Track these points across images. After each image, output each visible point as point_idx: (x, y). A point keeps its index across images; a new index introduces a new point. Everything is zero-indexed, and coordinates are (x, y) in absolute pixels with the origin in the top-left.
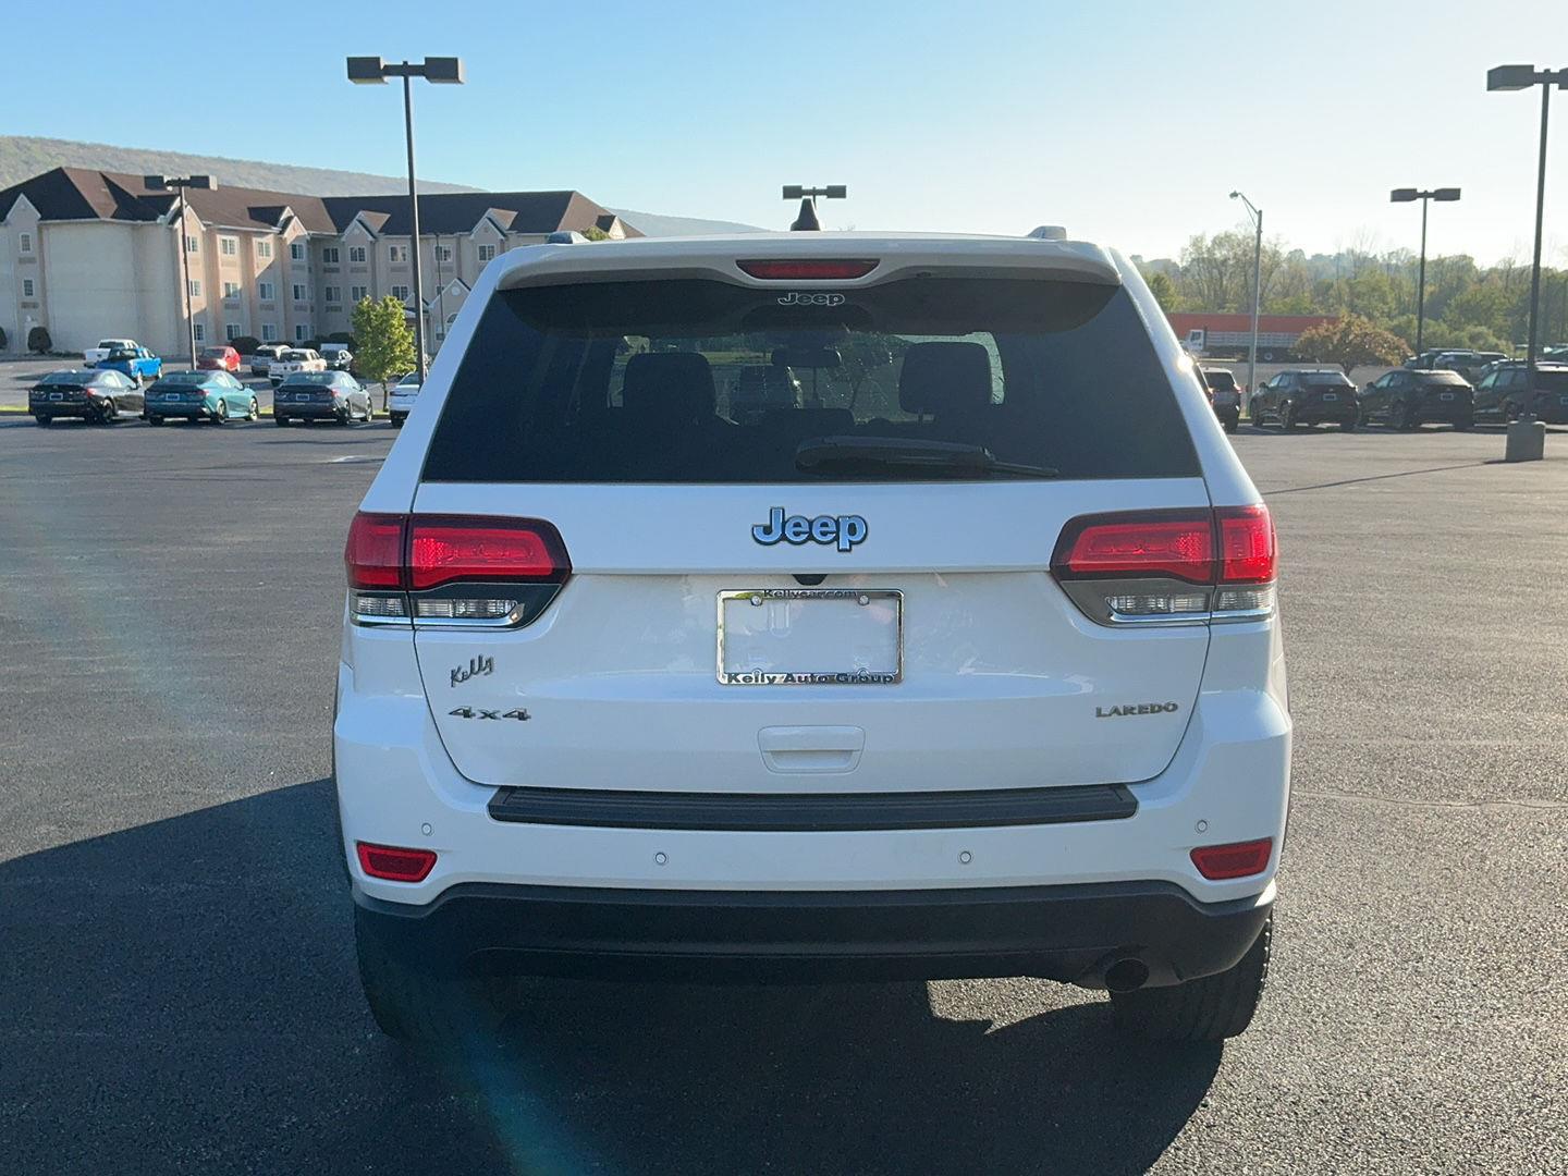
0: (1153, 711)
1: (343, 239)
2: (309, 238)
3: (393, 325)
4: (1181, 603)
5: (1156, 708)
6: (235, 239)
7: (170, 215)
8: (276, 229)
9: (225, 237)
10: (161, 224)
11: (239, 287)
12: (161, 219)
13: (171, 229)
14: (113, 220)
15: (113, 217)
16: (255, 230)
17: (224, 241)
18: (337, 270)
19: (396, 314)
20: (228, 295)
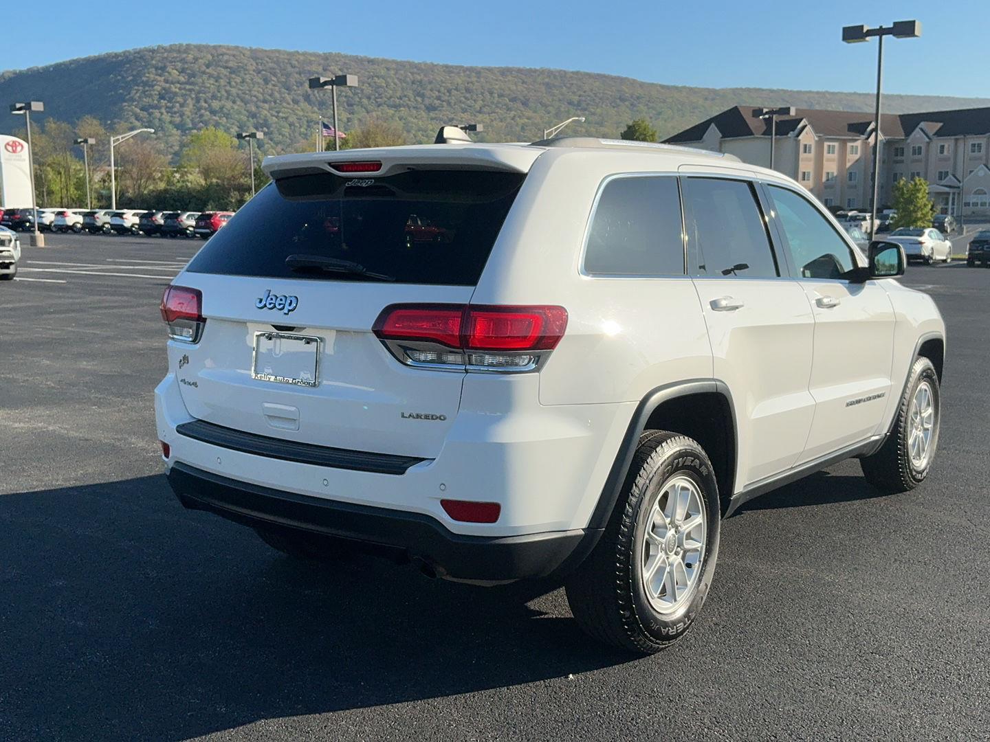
0: (433, 419)
1: (909, 141)
2: (884, 141)
3: (918, 197)
4: (451, 358)
5: (434, 417)
6: (836, 144)
7: (797, 131)
8: (863, 137)
9: (829, 143)
10: (790, 138)
11: (835, 174)
12: (791, 134)
13: (796, 140)
14: (762, 136)
15: (762, 134)
16: (850, 138)
17: (829, 146)
18: (902, 162)
19: (921, 189)
20: (828, 180)
